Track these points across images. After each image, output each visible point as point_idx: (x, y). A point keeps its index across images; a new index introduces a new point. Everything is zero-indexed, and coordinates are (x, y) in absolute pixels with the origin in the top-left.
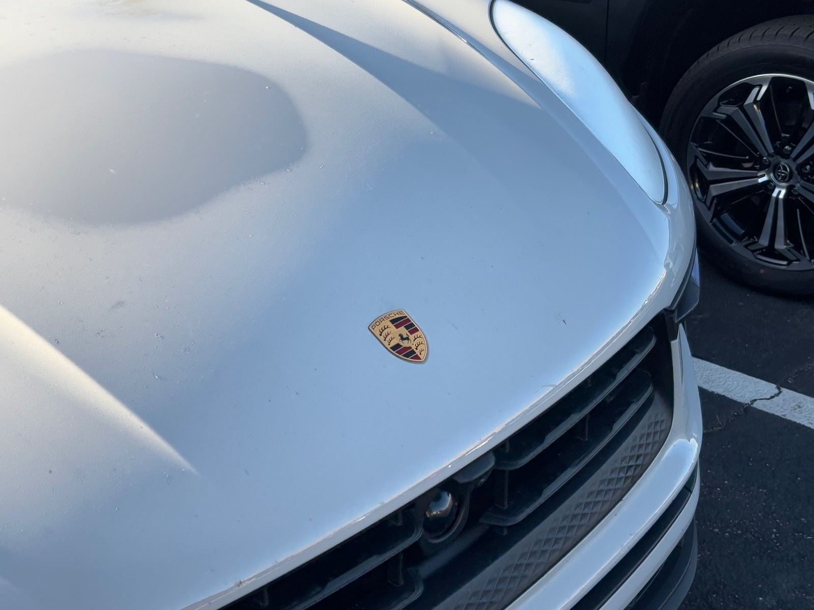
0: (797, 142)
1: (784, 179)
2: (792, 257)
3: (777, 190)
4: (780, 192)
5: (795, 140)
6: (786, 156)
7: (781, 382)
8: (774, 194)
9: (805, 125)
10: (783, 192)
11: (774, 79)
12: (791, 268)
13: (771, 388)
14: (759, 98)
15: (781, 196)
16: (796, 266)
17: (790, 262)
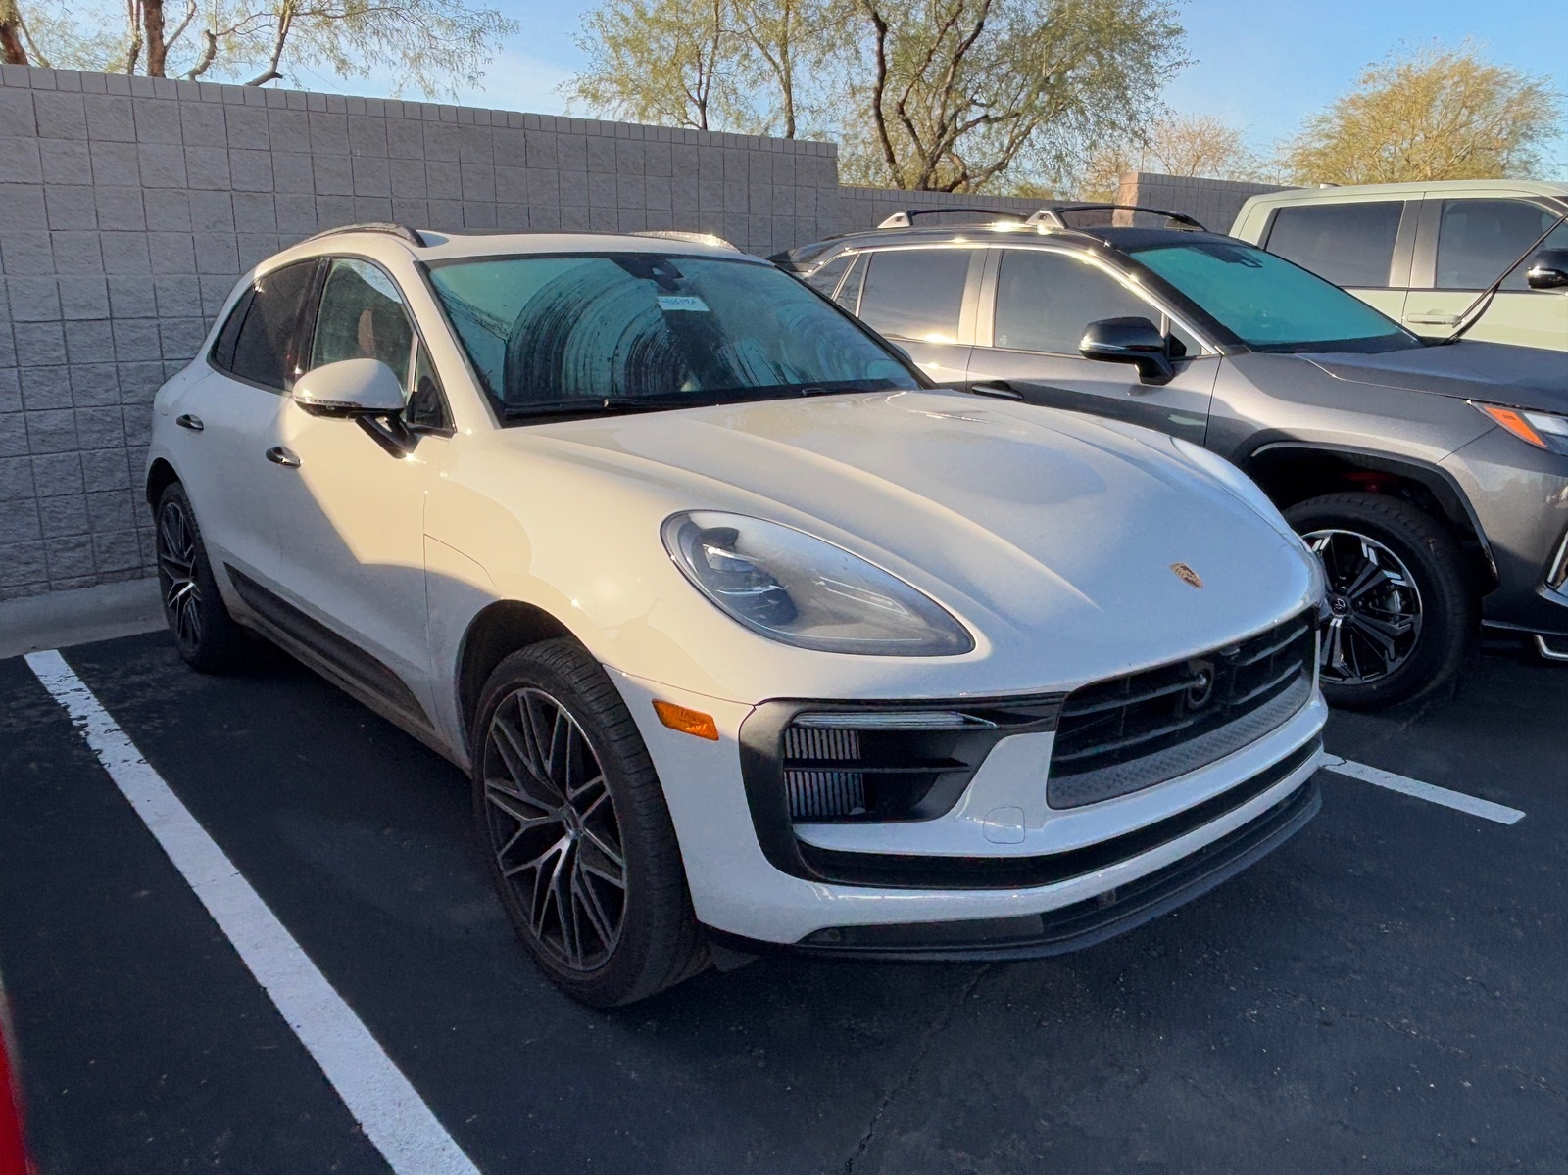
0: (1352, 583)
1: (1339, 612)
2: (1344, 673)
3: (1334, 620)
4: (1336, 622)
5: (1349, 582)
6: (1342, 593)
7: (1345, 757)
8: (1332, 624)
9: (1357, 572)
10: (1340, 622)
11: (1334, 534)
12: (1345, 682)
13: (1339, 760)
14: (1322, 548)
15: (1338, 625)
16: (1349, 681)
17: (1344, 678)
